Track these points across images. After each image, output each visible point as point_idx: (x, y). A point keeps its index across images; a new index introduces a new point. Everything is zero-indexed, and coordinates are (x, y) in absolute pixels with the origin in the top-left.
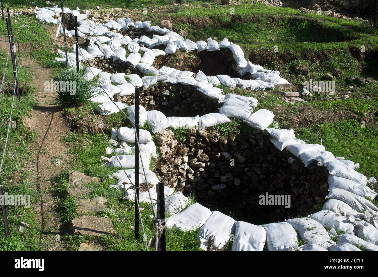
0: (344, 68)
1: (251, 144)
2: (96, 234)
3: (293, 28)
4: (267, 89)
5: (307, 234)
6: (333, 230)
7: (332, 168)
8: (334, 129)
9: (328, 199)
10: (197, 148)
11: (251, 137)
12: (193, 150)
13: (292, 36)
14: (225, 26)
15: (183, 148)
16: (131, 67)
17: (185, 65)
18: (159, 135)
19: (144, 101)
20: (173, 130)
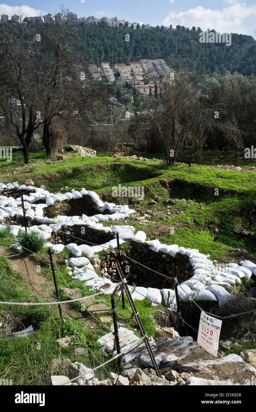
0: (159, 195)
1: (139, 252)
2: (104, 312)
3: (116, 171)
4: (126, 218)
5: (195, 286)
6: (204, 282)
7: (190, 254)
8: (177, 235)
9: (194, 269)
10: (111, 261)
11: (138, 249)
12: (109, 263)
13: (117, 177)
14: (70, 177)
15: (104, 263)
16: (31, 220)
17: (61, 211)
18: (92, 258)
19: (55, 241)
20: (97, 254)
